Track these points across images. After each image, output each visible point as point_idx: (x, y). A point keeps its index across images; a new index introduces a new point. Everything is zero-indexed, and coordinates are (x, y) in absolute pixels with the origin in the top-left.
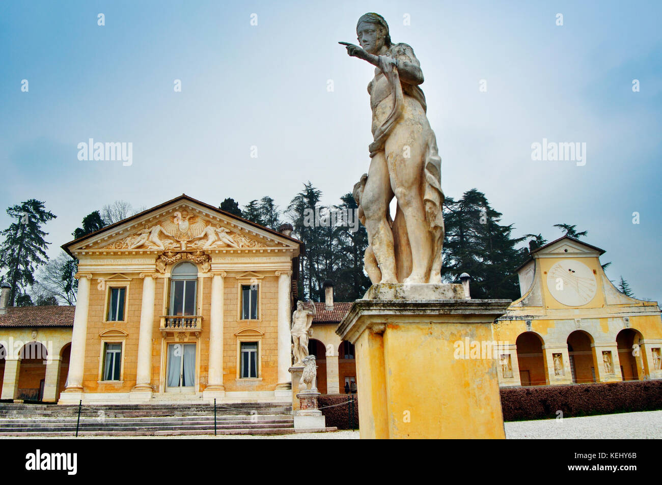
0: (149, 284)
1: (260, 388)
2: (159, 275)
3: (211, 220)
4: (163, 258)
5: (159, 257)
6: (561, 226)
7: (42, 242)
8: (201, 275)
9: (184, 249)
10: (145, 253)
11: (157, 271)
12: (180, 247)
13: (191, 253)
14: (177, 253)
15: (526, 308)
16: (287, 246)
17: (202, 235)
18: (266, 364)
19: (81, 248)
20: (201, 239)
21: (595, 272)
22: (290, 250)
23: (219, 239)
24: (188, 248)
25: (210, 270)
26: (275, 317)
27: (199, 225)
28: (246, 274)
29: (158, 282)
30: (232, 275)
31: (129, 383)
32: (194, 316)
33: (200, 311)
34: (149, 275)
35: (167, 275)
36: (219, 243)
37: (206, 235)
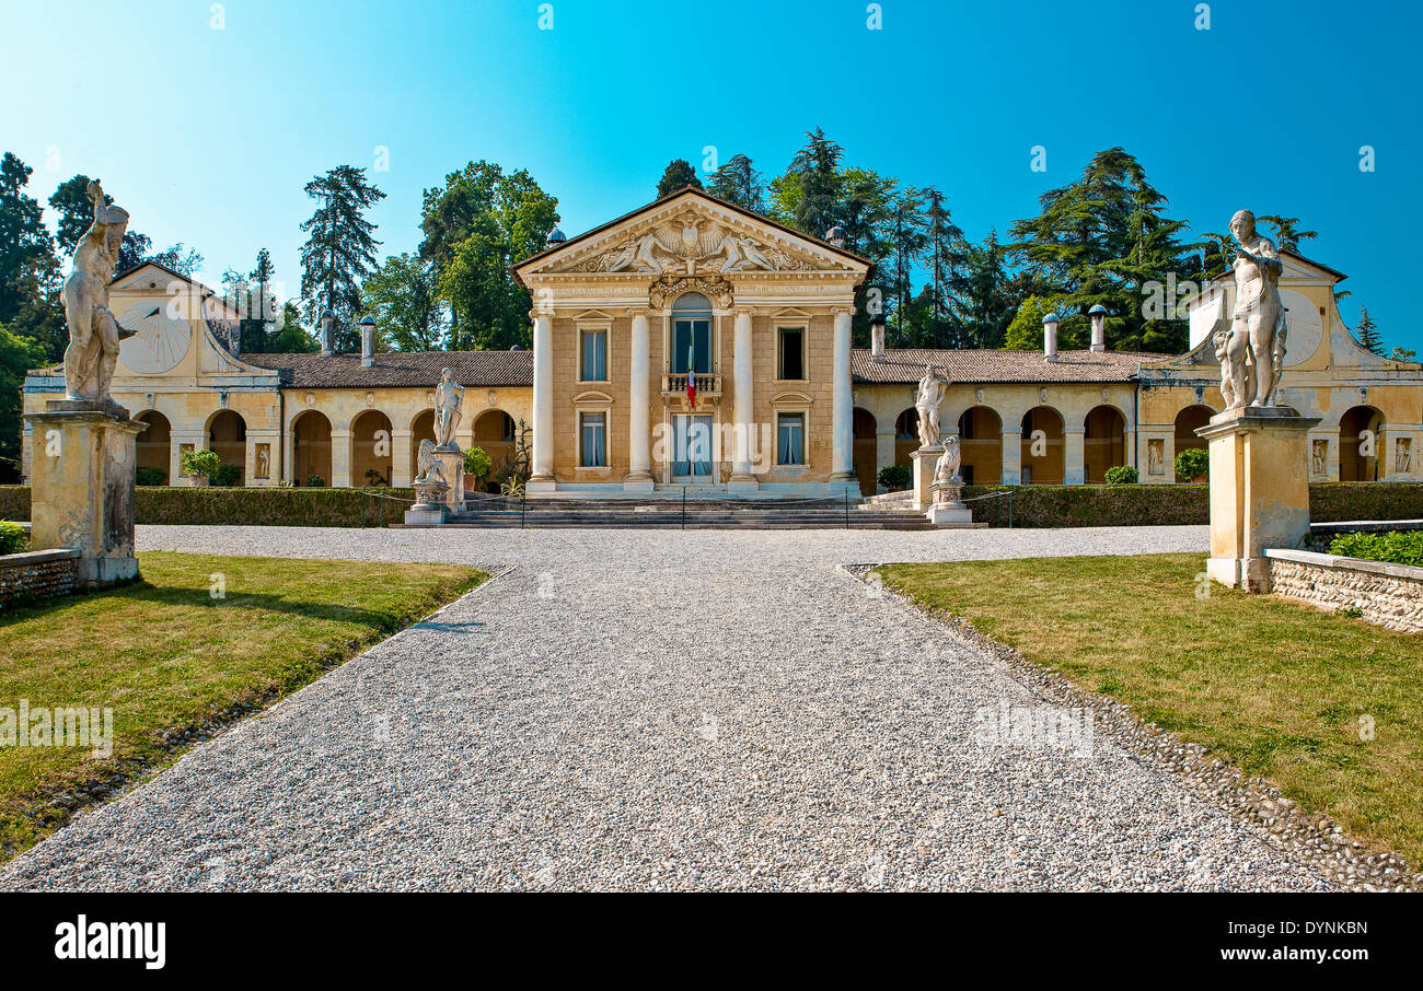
0: (639, 326)
1: (807, 479)
2: (656, 313)
3: (732, 227)
4: (659, 286)
5: (654, 286)
6: (1271, 219)
7: (366, 241)
8: (718, 313)
9: (691, 272)
10: (633, 279)
11: (652, 306)
12: (686, 270)
13: (701, 279)
14: (681, 279)
15: (1198, 367)
16: (850, 269)
17: (719, 252)
18: (816, 445)
19: (536, 272)
20: (716, 257)
21: (1322, 311)
22: (853, 274)
23: (744, 258)
24: (698, 272)
25: (730, 306)
26: (829, 378)
27: (712, 235)
28: (786, 312)
29: (653, 323)
30: (765, 313)
31: (619, 470)
32: (709, 375)
33: (719, 367)
34: (639, 311)
35: (667, 312)
36: (745, 263)
37: (724, 252)
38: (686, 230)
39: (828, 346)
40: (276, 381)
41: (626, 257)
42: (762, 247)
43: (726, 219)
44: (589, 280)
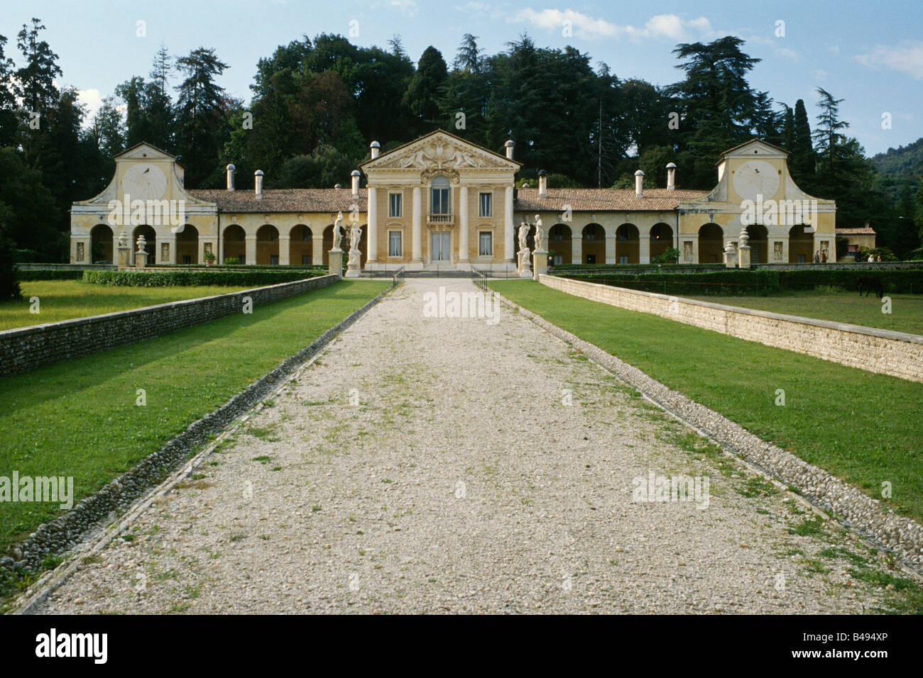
0: (416, 192)
1: (493, 262)
2: (423, 186)
3: (458, 147)
4: (426, 174)
5: (423, 173)
8: (453, 186)
9: (440, 167)
10: (413, 171)
11: (422, 183)
12: (438, 166)
13: (445, 171)
14: (436, 170)
15: (711, 203)
16: (512, 167)
17: (453, 158)
18: (497, 247)
19: (370, 168)
20: (452, 160)
21: (780, 172)
22: (513, 169)
23: (464, 161)
24: (443, 167)
25: (458, 183)
26: (503, 215)
27: (450, 150)
28: (484, 185)
29: (423, 190)
30: (474, 186)
31: (408, 258)
32: (448, 214)
33: (453, 211)
34: (417, 186)
35: (429, 185)
36: (465, 163)
37: (455, 158)
38: (438, 149)
39: (503, 202)
40: (215, 209)
41: (411, 161)
42: (472, 156)
43: (456, 144)
44: (394, 171)
